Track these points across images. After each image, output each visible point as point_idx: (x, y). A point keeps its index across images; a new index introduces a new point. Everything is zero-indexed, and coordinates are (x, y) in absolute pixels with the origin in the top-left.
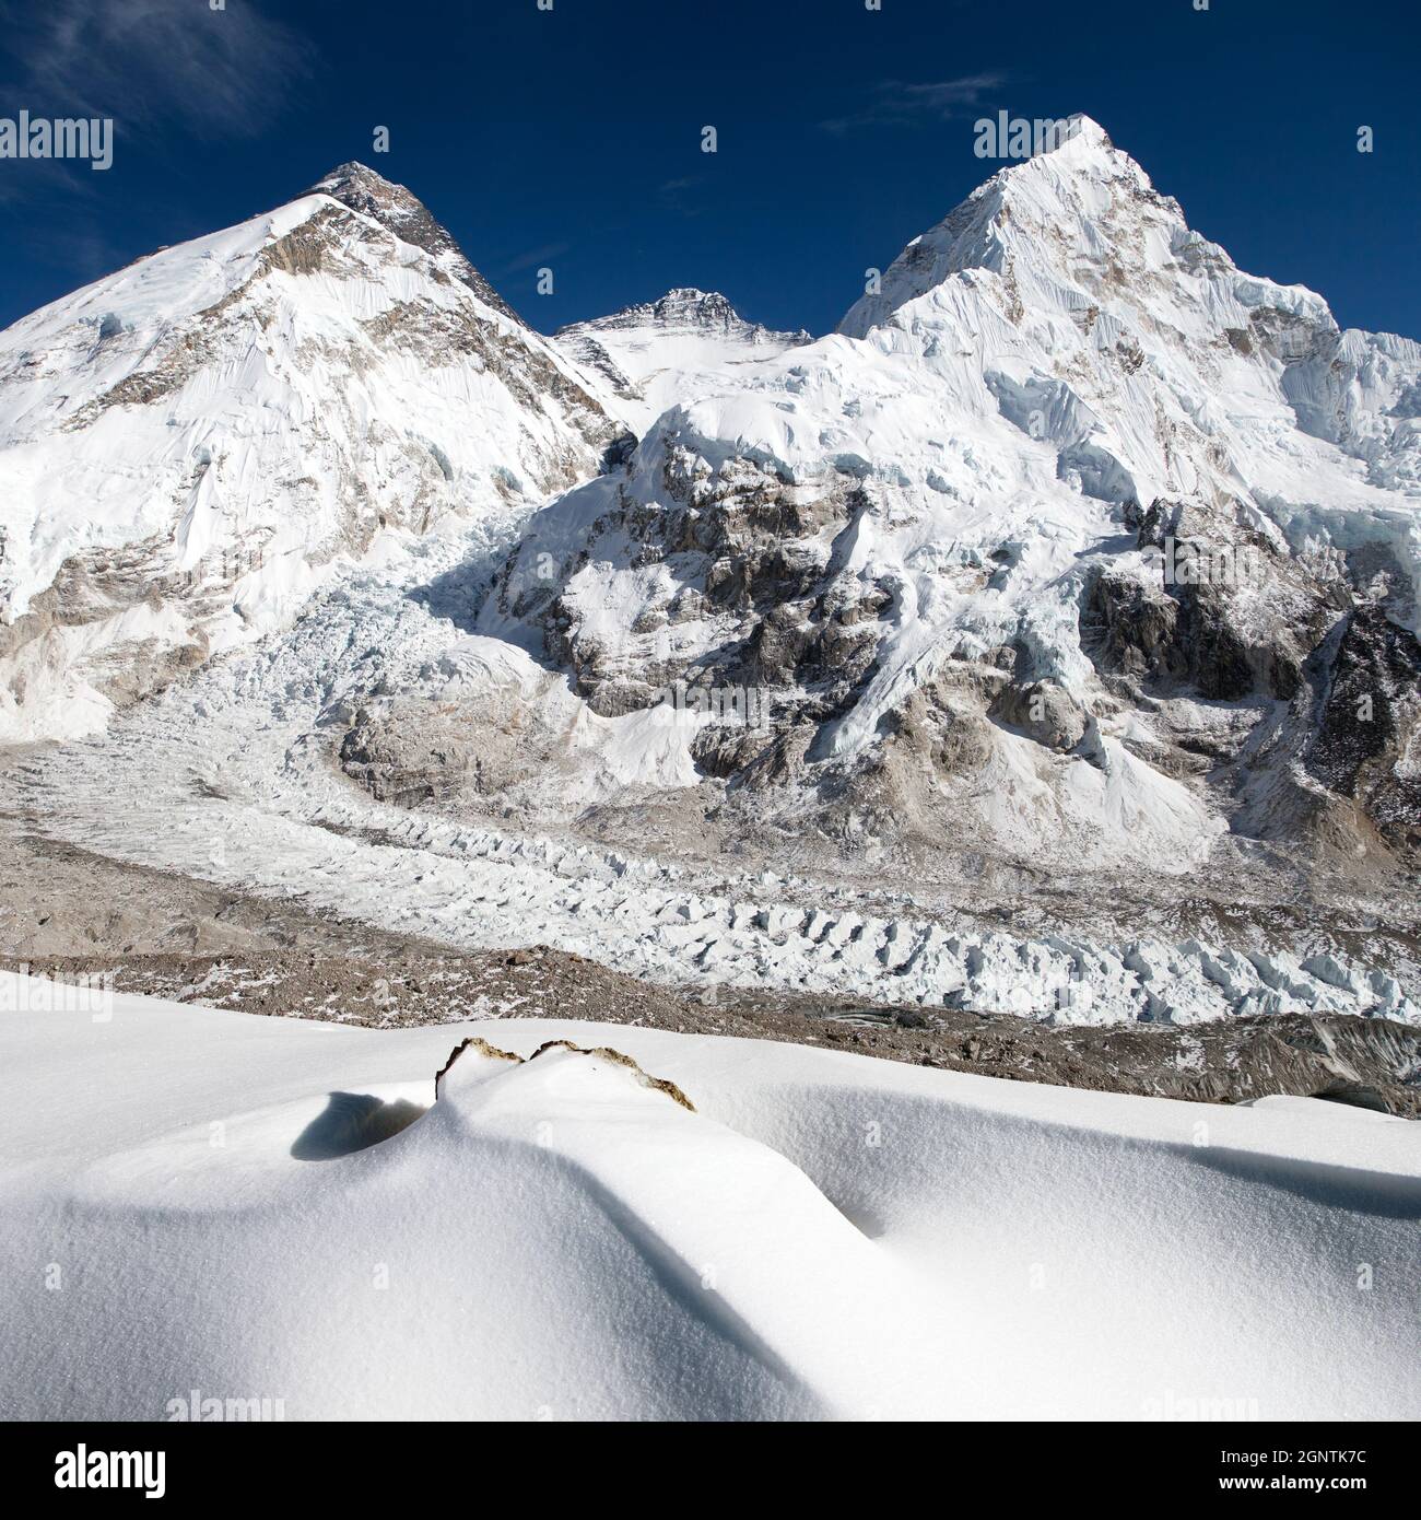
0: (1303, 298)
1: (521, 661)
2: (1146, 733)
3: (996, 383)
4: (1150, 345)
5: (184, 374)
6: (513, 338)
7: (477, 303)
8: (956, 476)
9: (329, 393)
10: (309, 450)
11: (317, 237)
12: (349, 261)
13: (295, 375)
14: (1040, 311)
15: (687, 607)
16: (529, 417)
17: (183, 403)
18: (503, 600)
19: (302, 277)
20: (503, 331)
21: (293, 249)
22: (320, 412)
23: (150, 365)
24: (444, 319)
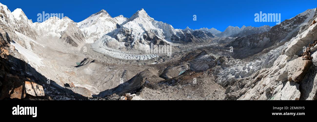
0: (153, 19)
1: (115, 39)
2: (146, 43)
3: (139, 24)
4: (146, 21)
5: (96, 23)
8: (137, 29)
10: (102, 27)
12: (104, 16)
13: (102, 23)
14: (141, 19)
15: (124, 36)
16: (113, 24)
21: (101, 16)
22: (103, 25)
24: (109, 19)
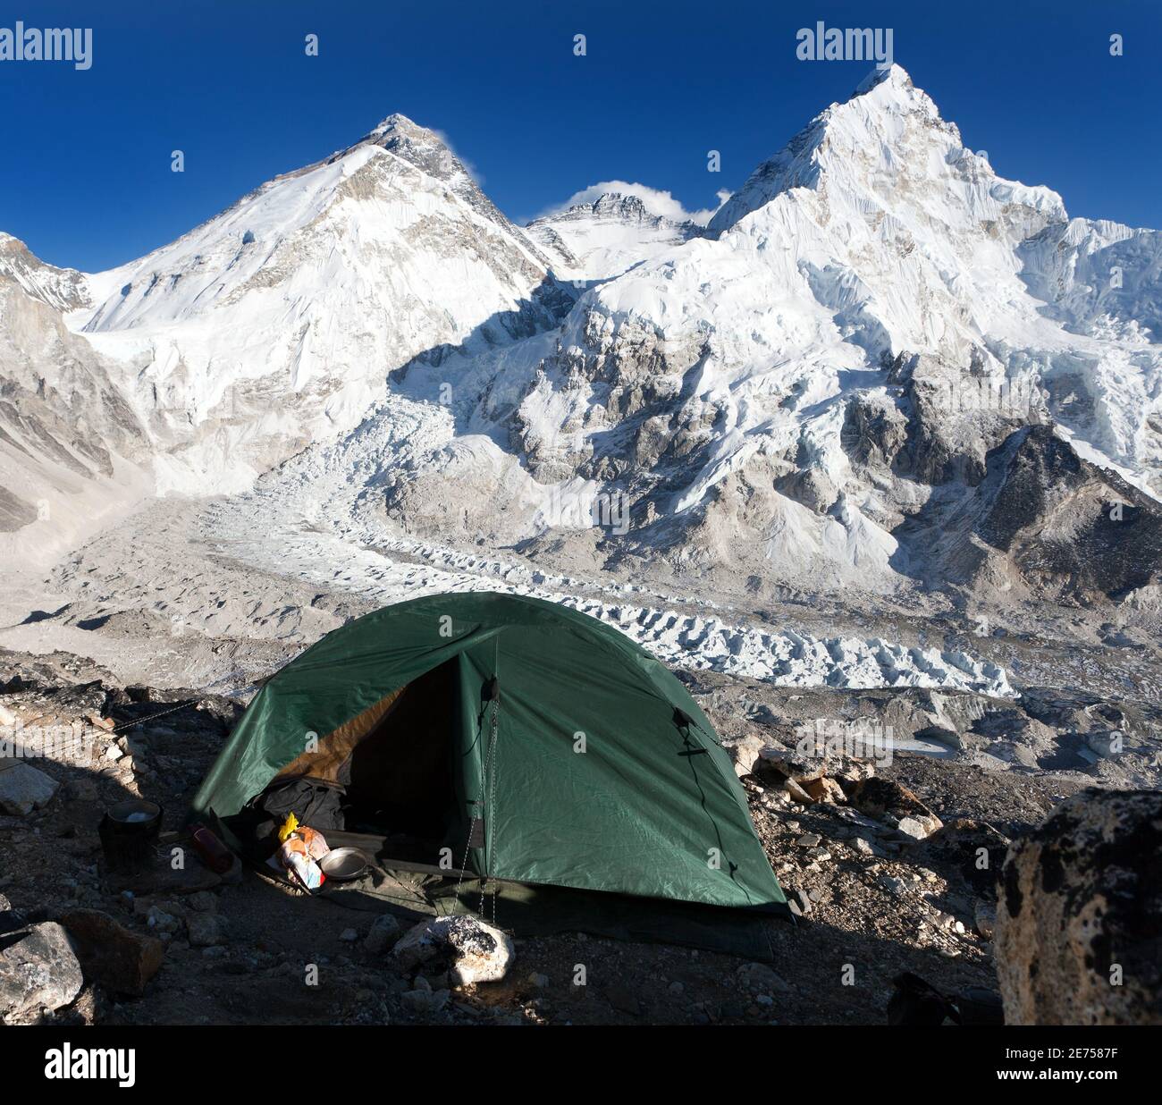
1: (495, 451)
5: (293, 268)
6: (496, 237)
7: (473, 214)
8: (770, 334)
9: (381, 278)
10: (369, 315)
11: (372, 175)
12: (391, 189)
13: (360, 267)
15: (595, 415)
17: (295, 286)
18: (484, 410)
19: (362, 201)
20: (490, 232)
21: (357, 183)
22: (375, 291)
23: (272, 263)
24: (452, 226)
